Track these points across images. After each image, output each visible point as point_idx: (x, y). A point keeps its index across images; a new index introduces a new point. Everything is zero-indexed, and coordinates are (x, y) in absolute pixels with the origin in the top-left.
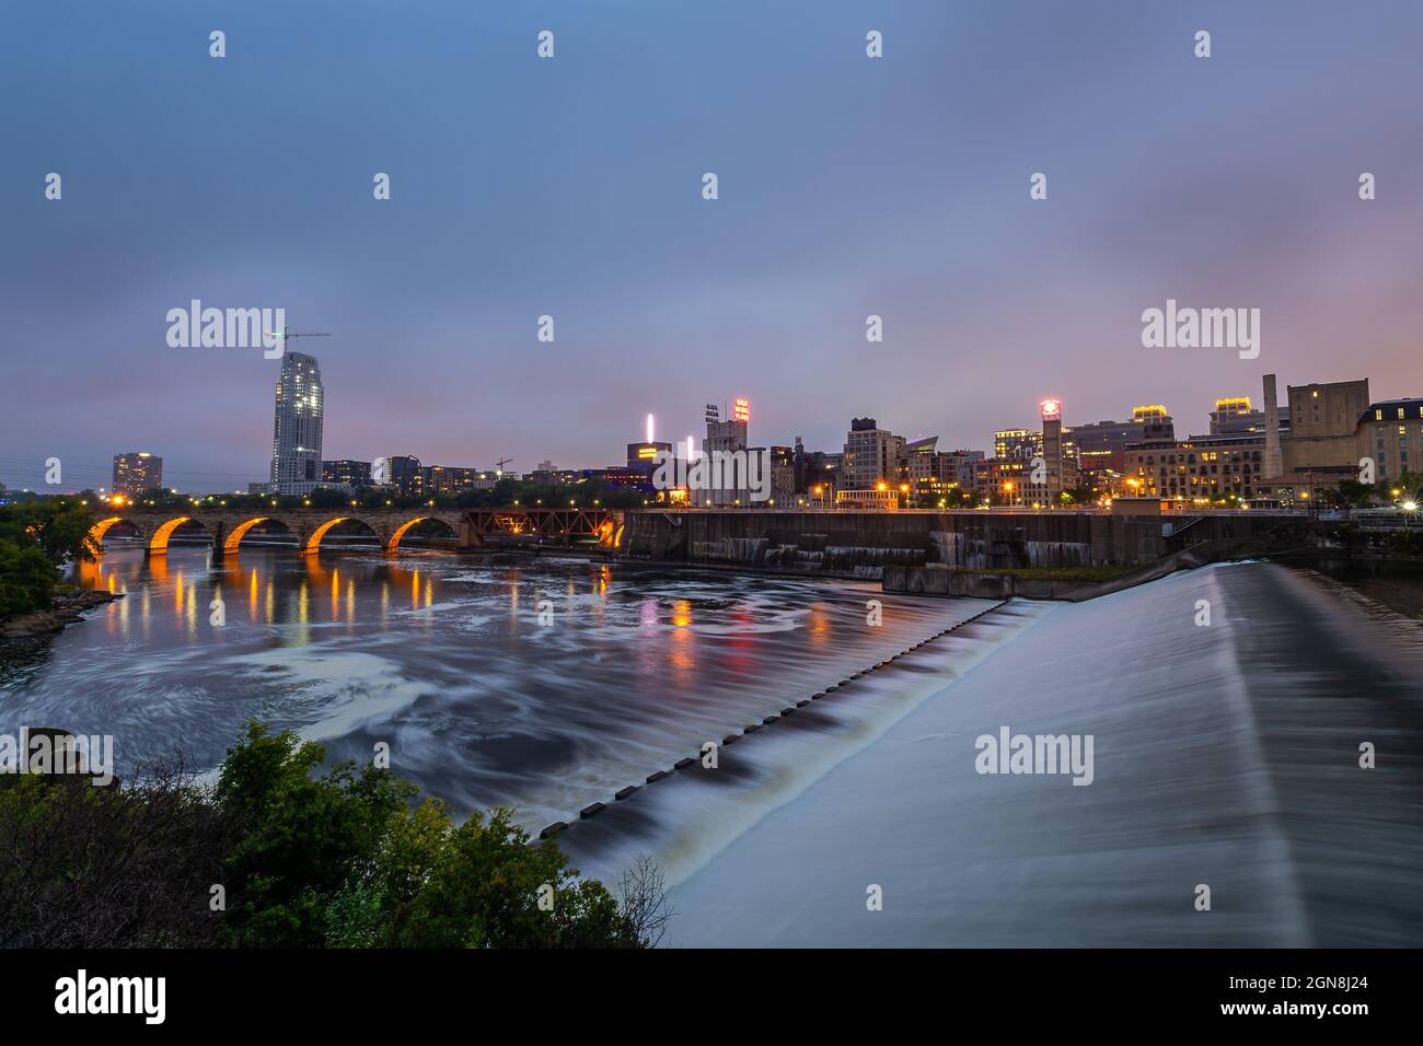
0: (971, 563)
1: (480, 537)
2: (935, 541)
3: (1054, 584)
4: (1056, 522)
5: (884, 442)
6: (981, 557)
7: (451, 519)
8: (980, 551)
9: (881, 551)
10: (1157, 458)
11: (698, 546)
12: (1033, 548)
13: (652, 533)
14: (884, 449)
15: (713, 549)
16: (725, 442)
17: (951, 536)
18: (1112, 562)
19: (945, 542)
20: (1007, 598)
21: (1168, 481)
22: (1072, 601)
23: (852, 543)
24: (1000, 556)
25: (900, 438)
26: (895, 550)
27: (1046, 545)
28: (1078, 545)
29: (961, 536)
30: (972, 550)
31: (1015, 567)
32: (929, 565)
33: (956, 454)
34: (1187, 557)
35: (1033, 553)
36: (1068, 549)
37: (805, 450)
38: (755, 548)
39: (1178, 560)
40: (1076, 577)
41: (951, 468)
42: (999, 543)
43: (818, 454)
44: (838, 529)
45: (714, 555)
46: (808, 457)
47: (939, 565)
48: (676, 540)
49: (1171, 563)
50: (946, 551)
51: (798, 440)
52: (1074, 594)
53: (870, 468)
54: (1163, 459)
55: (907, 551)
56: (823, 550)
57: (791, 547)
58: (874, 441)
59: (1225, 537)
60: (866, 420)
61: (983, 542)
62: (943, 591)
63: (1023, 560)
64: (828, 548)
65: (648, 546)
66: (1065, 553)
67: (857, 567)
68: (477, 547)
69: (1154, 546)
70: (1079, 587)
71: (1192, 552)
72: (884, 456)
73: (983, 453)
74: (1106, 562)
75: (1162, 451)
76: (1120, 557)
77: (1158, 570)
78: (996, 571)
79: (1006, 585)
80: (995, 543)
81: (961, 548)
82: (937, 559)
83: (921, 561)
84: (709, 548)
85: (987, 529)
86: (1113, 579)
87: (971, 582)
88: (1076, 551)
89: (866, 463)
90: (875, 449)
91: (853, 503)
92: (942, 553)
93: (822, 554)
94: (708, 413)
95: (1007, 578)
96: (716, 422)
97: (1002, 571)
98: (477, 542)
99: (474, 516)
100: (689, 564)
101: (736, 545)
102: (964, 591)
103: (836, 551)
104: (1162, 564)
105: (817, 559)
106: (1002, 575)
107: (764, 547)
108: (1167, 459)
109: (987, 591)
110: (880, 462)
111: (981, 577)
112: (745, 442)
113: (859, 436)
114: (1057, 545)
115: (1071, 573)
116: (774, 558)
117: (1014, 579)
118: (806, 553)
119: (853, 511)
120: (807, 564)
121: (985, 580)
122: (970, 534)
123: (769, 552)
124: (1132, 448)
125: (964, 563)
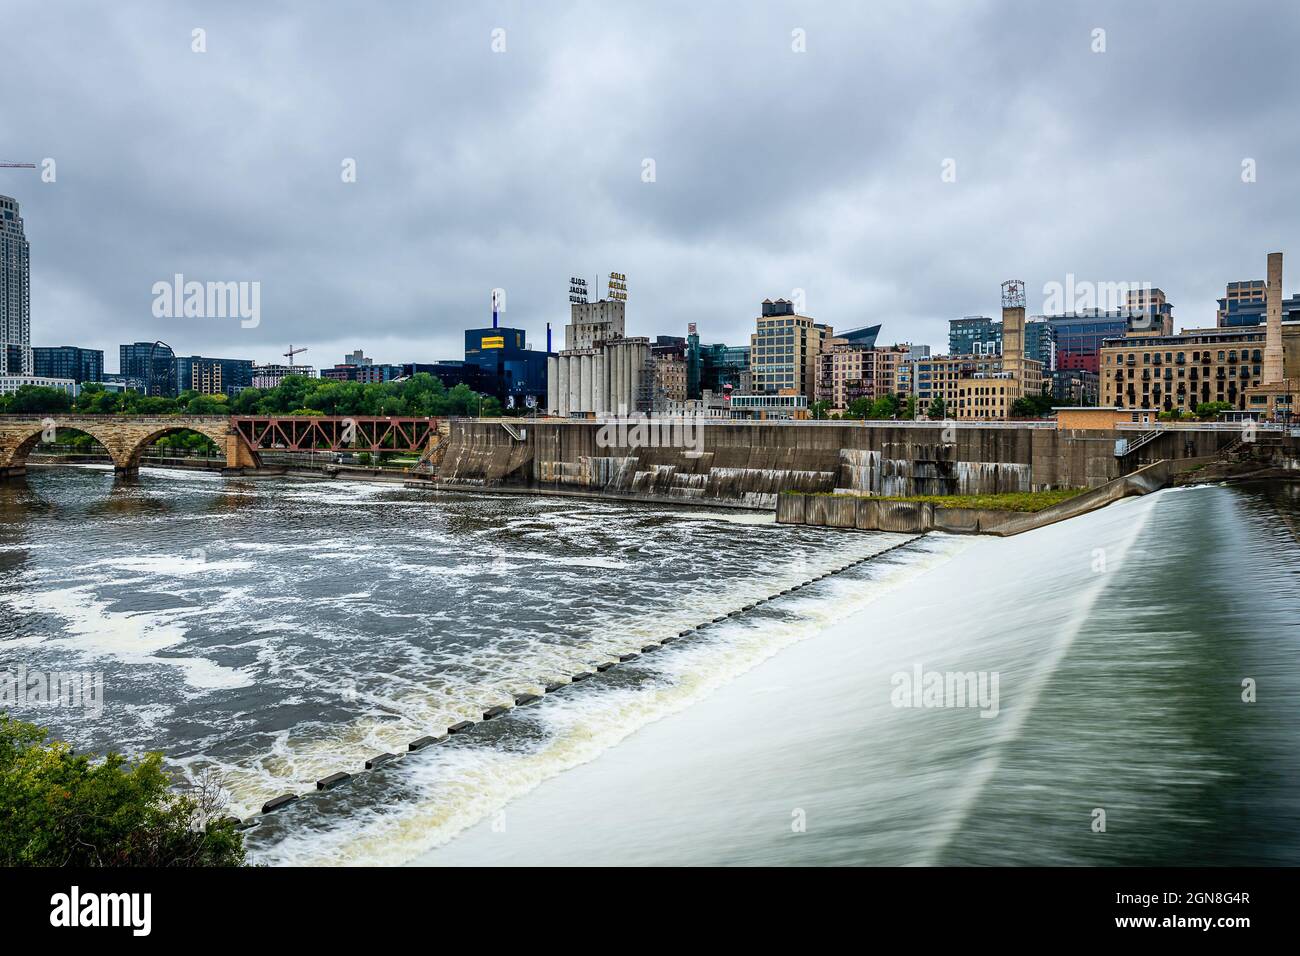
0: (888, 489)
1: (255, 455)
2: (847, 462)
3: (981, 515)
4: (992, 437)
5: (803, 331)
6: (901, 481)
7: (213, 430)
8: (900, 473)
9: (780, 473)
10: (1139, 358)
11: (547, 468)
12: (963, 470)
13: (487, 450)
14: (803, 341)
15: (567, 472)
16: (595, 329)
17: (865, 454)
18: (1055, 488)
19: (858, 463)
20: (923, 532)
21: (1151, 387)
22: (1000, 535)
23: (744, 463)
24: (923, 480)
25: (824, 327)
26: (796, 473)
27: (978, 466)
28: (1017, 466)
29: (877, 455)
30: (890, 473)
31: (941, 494)
32: (838, 492)
33: (895, 349)
34: (1137, 480)
35: (963, 477)
36: (1005, 471)
37: (702, 341)
38: (622, 469)
39: (1127, 485)
40: (1008, 506)
41: (888, 366)
42: (924, 463)
43: (717, 347)
44: (727, 446)
45: (567, 478)
46: (704, 351)
47: (850, 491)
48: (519, 459)
49: (1118, 488)
50: (858, 474)
51: (692, 328)
52: (1003, 528)
53: (784, 365)
54: (1147, 358)
55: (812, 474)
56: (706, 471)
57: (667, 468)
58: (791, 331)
59: (1186, 455)
60: (781, 303)
61: (903, 463)
62: (848, 523)
63: (952, 486)
64: (713, 470)
65: (481, 466)
66: (1001, 477)
67: (748, 494)
68: (248, 467)
69: (1105, 468)
70: (1011, 518)
71: (1143, 474)
72: (803, 351)
73: (927, 349)
74: (1048, 487)
75: (1147, 349)
76: (1064, 481)
77: (1101, 498)
78: (915, 499)
79: (925, 516)
80: (918, 464)
81: (877, 471)
82: (848, 484)
83: (827, 487)
84: (561, 470)
85: (908, 446)
86: (1052, 508)
87: (883, 513)
88: (1014, 474)
89: (780, 360)
90: (791, 341)
91: (750, 412)
92: (855, 476)
93: (706, 478)
94: (573, 290)
95: (926, 507)
96: (584, 302)
97: (922, 498)
98: (249, 461)
99: (246, 426)
100: (536, 490)
101: (597, 465)
102: (874, 523)
103: (723, 473)
104: (1108, 488)
105: (699, 485)
106: (921, 504)
107: (633, 468)
108: (1152, 359)
109: (901, 524)
110: (798, 359)
111: (895, 506)
112: (622, 329)
113: (771, 323)
114: (991, 466)
115: (1003, 500)
116: (644, 484)
117: (934, 507)
118: (685, 476)
119: (750, 422)
120: (686, 490)
121: (900, 510)
122: (889, 453)
123: (639, 475)
124: (1111, 343)
125: (880, 489)
